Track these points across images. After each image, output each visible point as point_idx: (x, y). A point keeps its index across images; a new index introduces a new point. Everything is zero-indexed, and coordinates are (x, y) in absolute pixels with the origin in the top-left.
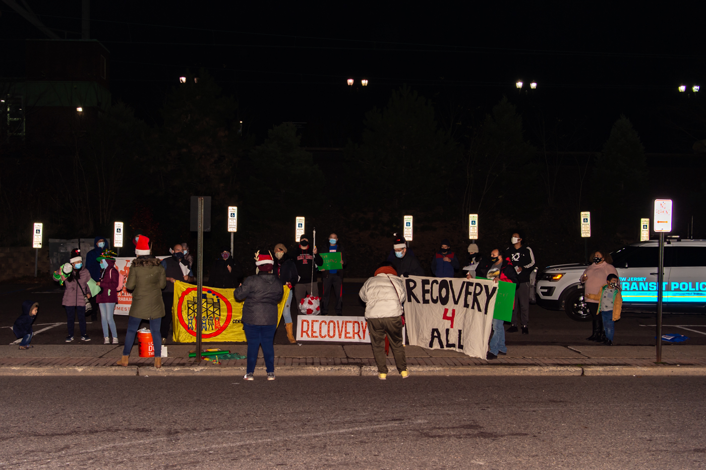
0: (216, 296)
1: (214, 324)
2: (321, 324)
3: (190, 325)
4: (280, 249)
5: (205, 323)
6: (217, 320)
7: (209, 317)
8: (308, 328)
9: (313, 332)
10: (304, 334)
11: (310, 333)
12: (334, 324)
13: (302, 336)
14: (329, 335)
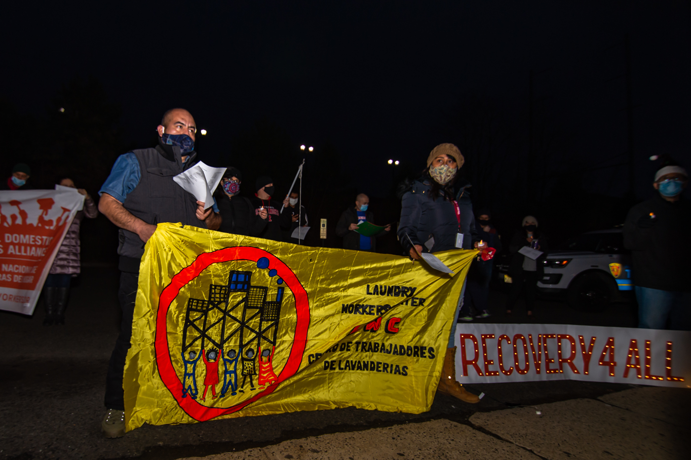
0: (276, 278)
1: (257, 372)
2: (499, 344)
3: (189, 381)
4: (448, 156)
5: (235, 372)
6: (265, 359)
7: (244, 350)
8: (477, 354)
9: (488, 361)
10: (471, 369)
11: (481, 363)
12: (524, 341)
13: (465, 373)
14: (517, 368)
